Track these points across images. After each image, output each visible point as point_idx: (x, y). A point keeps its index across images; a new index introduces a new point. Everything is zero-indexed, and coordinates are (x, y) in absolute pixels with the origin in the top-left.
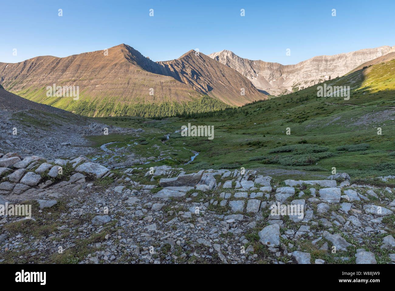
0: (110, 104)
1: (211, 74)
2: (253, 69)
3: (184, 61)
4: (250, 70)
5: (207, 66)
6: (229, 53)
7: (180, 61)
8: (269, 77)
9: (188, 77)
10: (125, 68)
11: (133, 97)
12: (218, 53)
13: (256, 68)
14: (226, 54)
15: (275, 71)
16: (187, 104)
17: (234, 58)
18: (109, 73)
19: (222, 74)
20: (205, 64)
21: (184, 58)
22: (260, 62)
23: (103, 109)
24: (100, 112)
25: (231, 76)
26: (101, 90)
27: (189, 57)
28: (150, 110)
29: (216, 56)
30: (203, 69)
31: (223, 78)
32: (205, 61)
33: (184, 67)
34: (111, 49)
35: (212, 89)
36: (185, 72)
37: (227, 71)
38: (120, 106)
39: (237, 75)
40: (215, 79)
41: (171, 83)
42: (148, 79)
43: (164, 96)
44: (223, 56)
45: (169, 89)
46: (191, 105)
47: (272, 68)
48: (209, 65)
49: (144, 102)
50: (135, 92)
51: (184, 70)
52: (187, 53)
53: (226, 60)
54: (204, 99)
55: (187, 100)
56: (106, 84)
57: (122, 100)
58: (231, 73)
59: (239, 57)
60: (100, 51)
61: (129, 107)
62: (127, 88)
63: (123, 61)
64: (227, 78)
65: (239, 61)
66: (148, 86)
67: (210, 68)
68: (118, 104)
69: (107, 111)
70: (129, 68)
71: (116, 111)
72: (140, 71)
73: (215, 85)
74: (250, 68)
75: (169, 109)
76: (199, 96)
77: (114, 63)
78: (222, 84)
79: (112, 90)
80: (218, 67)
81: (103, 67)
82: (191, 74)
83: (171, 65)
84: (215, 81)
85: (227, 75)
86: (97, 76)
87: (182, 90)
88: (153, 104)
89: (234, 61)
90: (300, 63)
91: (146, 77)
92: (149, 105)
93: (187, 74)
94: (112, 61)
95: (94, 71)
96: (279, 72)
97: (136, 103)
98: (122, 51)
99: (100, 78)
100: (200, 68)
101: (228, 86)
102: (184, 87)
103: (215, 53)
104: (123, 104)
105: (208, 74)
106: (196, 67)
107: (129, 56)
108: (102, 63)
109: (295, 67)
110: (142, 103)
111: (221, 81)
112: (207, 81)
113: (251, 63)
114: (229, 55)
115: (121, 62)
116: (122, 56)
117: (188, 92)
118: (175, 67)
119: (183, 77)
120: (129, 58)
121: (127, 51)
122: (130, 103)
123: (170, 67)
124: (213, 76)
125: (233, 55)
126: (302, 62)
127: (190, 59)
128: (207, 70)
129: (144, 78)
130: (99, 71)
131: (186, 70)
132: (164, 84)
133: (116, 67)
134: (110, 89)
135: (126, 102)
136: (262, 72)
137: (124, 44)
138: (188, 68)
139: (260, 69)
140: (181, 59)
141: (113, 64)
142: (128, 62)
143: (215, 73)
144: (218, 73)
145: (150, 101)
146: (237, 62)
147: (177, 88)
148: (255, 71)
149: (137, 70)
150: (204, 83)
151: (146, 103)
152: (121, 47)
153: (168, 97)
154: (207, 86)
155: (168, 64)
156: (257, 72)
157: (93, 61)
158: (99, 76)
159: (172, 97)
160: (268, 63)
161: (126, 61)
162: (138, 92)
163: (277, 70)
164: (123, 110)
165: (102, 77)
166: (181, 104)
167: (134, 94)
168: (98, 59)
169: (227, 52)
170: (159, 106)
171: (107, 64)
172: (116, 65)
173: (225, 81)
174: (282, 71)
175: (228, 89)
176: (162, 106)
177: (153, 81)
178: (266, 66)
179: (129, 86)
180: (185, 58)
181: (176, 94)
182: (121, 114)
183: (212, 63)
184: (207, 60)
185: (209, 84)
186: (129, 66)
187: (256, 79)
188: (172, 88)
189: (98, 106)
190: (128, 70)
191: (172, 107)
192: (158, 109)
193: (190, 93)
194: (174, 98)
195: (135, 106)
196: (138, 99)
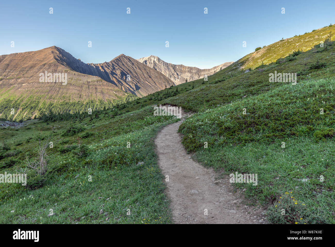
0: (34, 103)
1: (139, 75)
2: (176, 72)
3: (114, 64)
4: (173, 73)
5: (135, 68)
6: (156, 58)
7: (110, 63)
8: (189, 79)
9: (118, 78)
10: (54, 68)
11: (59, 95)
12: (146, 58)
13: (178, 71)
14: (153, 59)
15: (194, 74)
16: (112, 102)
17: (160, 62)
18: (37, 72)
19: (149, 76)
20: (134, 67)
21: (114, 61)
22: (181, 66)
23: (27, 107)
24: (23, 110)
25: (157, 77)
26: (27, 88)
27: (118, 60)
28: (74, 108)
29: (145, 60)
30: (132, 71)
31: (150, 79)
32: (133, 64)
33: (114, 69)
34: (42, 51)
35: (140, 88)
36: (114, 73)
37: (153, 73)
38: (44, 104)
39: (162, 77)
40: (142, 80)
41: (98, 82)
42: (76, 79)
43: (90, 94)
44: (151, 61)
45: (95, 88)
46: (116, 102)
47: (192, 71)
48: (137, 68)
49: (70, 100)
50: (61, 90)
51: (114, 71)
52: (118, 57)
53: (153, 64)
54: (128, 97)
55: (112, 98)
56: (33, 83)
57: (48, 98)
58: (157, 75)
59: (164, 62)
60: (31, 52)
61: (55, 105)
62: (54, 86)
63: (52, 61)
64: (153, 79)
65: (164, 65)
66: (74, 85)
67: (138, 70)
68: (44, 102)
69: (31, 109)
70: (58, 68)
71: (40, 109)
72: (68, 71)
73: (142, 85)
74: (174, 71)
75: (94, 107)
76: (124, 95)
77: (44, 63)
78: (149, 84)
79: (39, 88)
80: (145, 69)
81: (32, 67)
82: (120, 75)
83: (102, 67)
84: (142, 82)
85: (153, 76)
86: (25, 75)
87: (108, 89)
88: (79, 102)
89: (160, 65)
90: (214, 68)
91: (74, 76)
92: (75, 103)
93: (117, 75)
94: (42, 61)
95: (22, 71)
96: (197, 75)
97: (61, 101)
98: (53, 52)
99: (27, 77)
100: (129, 70)
101: (154, 86)
102: (109, 86)
103: (144, 58)
104: (48, 102)
105: (137, 76)
106: (125, 69)
107: (59, 57)
108: (31, 63)
109: (210, 71)
110: (67, 101)
111: (148, 82)
112: (136, 81)
113: (174, 67)
114: (155, 60)
115: (51, 62)
116: (52, 56)
117: (113, 90)
118: (106, 69)
119: (113, 77)
120: (59, 59)
121: (58, 52)
122: (56, 101)
123: (100, 68)
124: (140, 77)
125: (159, 60)
126: (216, 67)
127: (120, 62)
128: (135, 72)
129: (71, 78)
130: (28, 71)
131: (116, 72)
132: (91, 83)
133: (44, 67)
134: (36, 88)
135: (52, 100)
136: (183, 74)
137: (55, 47)
138: (117, 70)
139: (182, 72)
140: (111, 62)
141: (42, 64)
142: (57, 62)
143: (142, 74)
144: (145, 75)
145: (76, 99)
146: (162, 66)
147: (103, 87)
148: (177, 74)
149: (65, 70)
150: (133, 83)
151: (71, 101)
152: (52, 48)
153: (94, 95)
154: (135, 85)
155: (99, 66)
156: (179, 75)
157: (23, 61)
158: (26, 75)
159: (98, 95)
160: (189, 67)
161: (55, 62)
162: (65, 91)
163: (196, 73)
164: (47, 108)
165: (29, 76)
166: (106, 102)
167: (60, 92)
168: (28, 60)
169: (154, 57)
170: (84, 103)
171: (36, 64)
172: (44, 65)
173: (152, 82)
174: (200, 74)
175: (154, 88)
176: (87, 104)
177: (80, 80)
178: (187, 70)
179: (56, 84)
180: (116, 61)
181: (102, 93)
182: (45, 111)
183: (140, 66)
184: (135, 63)
185: (137, 84)
186: (57, 66)
187: (179, 80)
188: (98, 87)
189: (22, 103)
190: (56, 70)
191: (97, 105)
192: (83, 106)
193: (115, 91)
194: (100, 97)
195: (60, 104)
196: (64, 97)
